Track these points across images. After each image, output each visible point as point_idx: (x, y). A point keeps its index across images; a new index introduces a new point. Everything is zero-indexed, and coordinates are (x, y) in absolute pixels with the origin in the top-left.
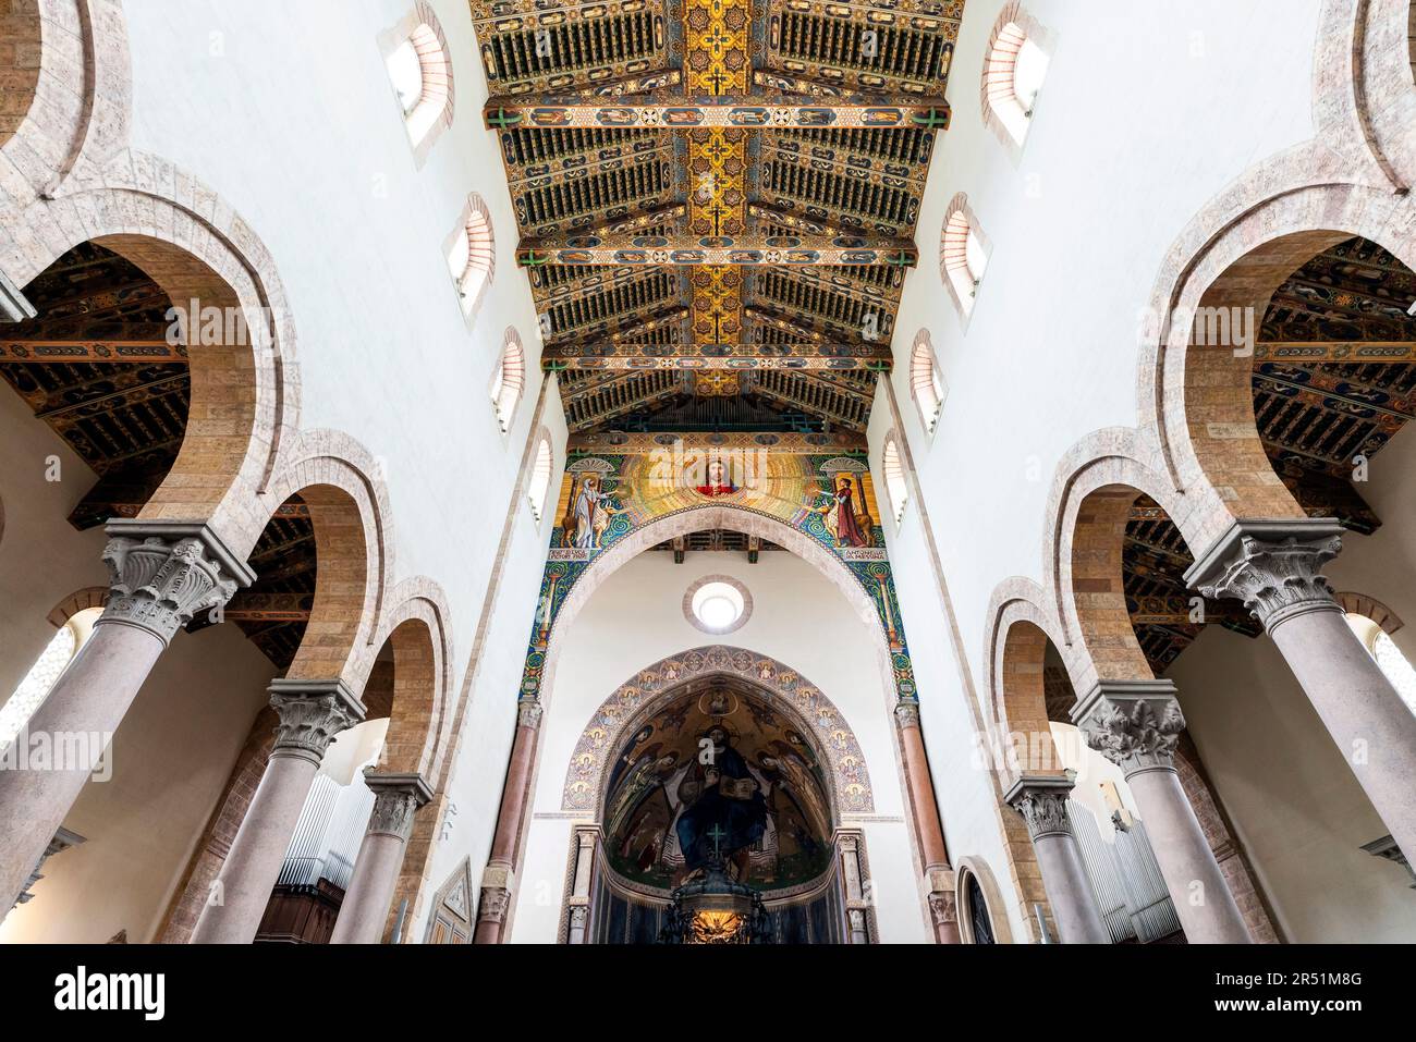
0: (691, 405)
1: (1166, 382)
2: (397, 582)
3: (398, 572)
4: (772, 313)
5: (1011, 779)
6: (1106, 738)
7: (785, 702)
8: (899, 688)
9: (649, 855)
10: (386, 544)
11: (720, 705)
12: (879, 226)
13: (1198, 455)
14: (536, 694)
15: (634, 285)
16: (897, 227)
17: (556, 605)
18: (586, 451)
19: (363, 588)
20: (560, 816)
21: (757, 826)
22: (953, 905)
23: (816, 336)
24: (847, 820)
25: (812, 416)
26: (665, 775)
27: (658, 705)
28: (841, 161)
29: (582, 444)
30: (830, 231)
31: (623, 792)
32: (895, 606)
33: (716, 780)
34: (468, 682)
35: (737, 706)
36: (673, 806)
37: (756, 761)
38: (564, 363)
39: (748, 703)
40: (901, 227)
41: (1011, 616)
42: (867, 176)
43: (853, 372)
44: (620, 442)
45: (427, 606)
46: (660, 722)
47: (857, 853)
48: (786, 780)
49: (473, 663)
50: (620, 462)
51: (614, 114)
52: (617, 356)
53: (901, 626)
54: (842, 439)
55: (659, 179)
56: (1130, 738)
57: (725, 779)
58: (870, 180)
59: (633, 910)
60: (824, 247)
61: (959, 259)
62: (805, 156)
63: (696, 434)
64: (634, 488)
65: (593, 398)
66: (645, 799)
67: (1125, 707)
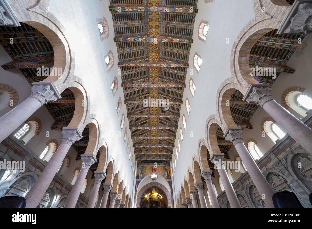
17: (137, 187)
29: (139, 165)
32: (172, 186)
44: (143, 164)
50: (143, 167)
53: (172, 189)
54: (168, 164)
63: (151, 163)
64: (145, 171)
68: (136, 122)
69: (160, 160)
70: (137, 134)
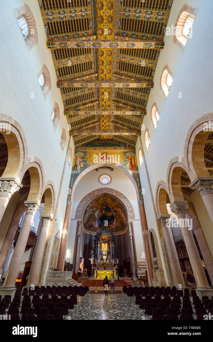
0: (100, 141)
1: (189, 150)
2: (45, 182)
3: (46, 180)
4: (117, 123)
5: (159, 216)
6: (175, 211)
7: (118, 199)
8: (140, 198)
9: (92, 226)
10: (43, 176)
11: (105, 199)
12: (139, 106)
13: (193, 164)
14: (70, 199)
15: (88, 117)
16: (142, 107)
17: (73, 182)
18: (78, 151)
19: (39, 184)
20: (75, 220)
21: (112, 221)
22: (148, 237)
23: (126, 128)
24: (130, 220)
25: (125, 143)
26: (95, 212)
27: (93, 199)
28: (131, 93)
29: (78, 149)
30: (129, 107)
31: (87, 215)
32: (140, 182)
33: (105, 212)
34: (58, 198)
35: (109, 199)
36: (96, 217)
37: (112, 209)
38: (74, 134)
39: (111, 198)
40: (143, 107)
41: (160, 187)
42: (136, 96)
43: (133, 135)
44: (85, 149)
45: (50, 185)
46: (94, 202)
47: (131, 226)
48: (118, 212)
49: (59, 195)
50: (85, 153)
51: (84, 85)
52: (85, 132)
53: (141, 186)
54: (131, 148)
55: (93, 96)
56: (179, 211)
57: (106, 212)
58: (137, 97)
59: (89, 236)
60: (127, 111)
61: (154, 115)
62: (124, 92)
63: (101, 147)
64: (88, 158)
65: (80, 140)
66: (91, 216)
67: (178, 206)
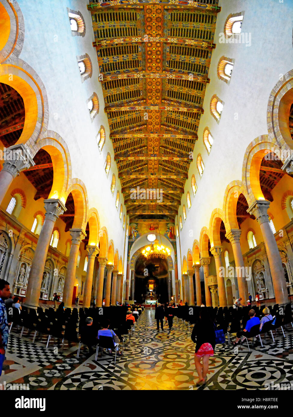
8: (175, 259)
12: (176, 198)
14: (129, 260)
17: (130, 248)
24: (170, 269)
29: (132, 221)
32: (176, 248)
43: (172, 215)
44: (137, 221)
50: (137, 224)
53: (177, 251)
54: (171, 220)
60: (168, 203)
63: (149, 220)
64: (140, 229)
68: (126, 150)
69: (161, 214)
70: (127, 172)
